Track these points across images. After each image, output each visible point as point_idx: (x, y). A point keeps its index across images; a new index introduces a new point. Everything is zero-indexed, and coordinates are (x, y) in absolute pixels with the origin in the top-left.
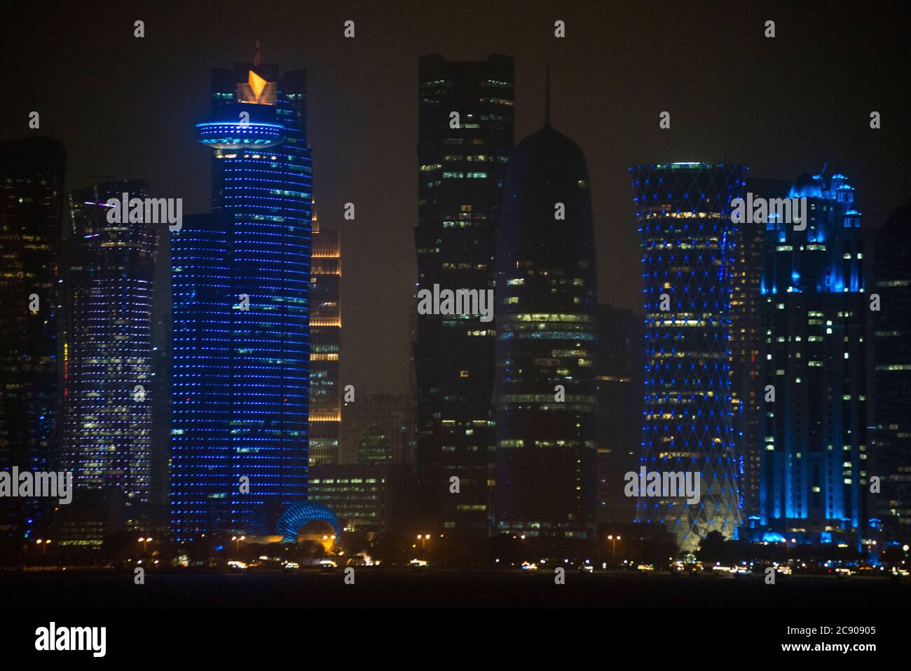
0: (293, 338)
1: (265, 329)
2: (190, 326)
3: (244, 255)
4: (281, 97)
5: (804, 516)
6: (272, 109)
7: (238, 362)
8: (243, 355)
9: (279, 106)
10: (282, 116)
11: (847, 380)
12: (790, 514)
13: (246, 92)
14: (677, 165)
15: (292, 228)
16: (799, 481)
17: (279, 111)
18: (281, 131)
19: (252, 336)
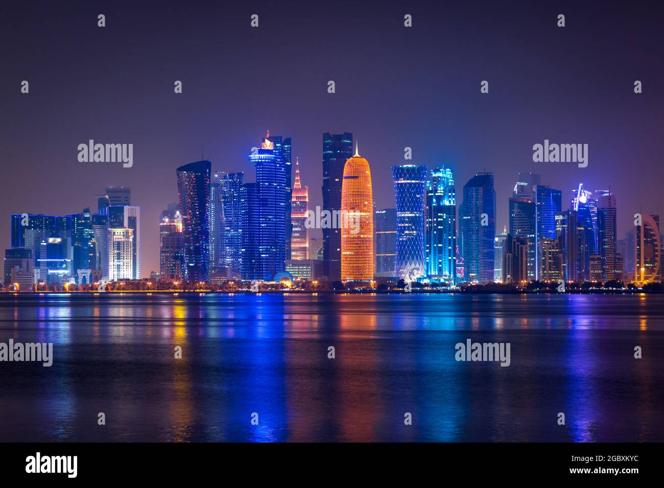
0: (279, 221)
1: (269, 218)
2: (246, 218)
3: (262, 196)
4: (275, 146)
5: (437, 274)
6: (272, 150)
7: (261, 229)
8: (263, 226)
9: (274, 150)
10: (275, 153)
11: (450, 232)
12: (433, 273)
13: (265, 145)
14: (405, 166)
15: (278, 187)
16: (435, 266)
17: (274, 151)
18: (274, 157)
19: (266, 220)
